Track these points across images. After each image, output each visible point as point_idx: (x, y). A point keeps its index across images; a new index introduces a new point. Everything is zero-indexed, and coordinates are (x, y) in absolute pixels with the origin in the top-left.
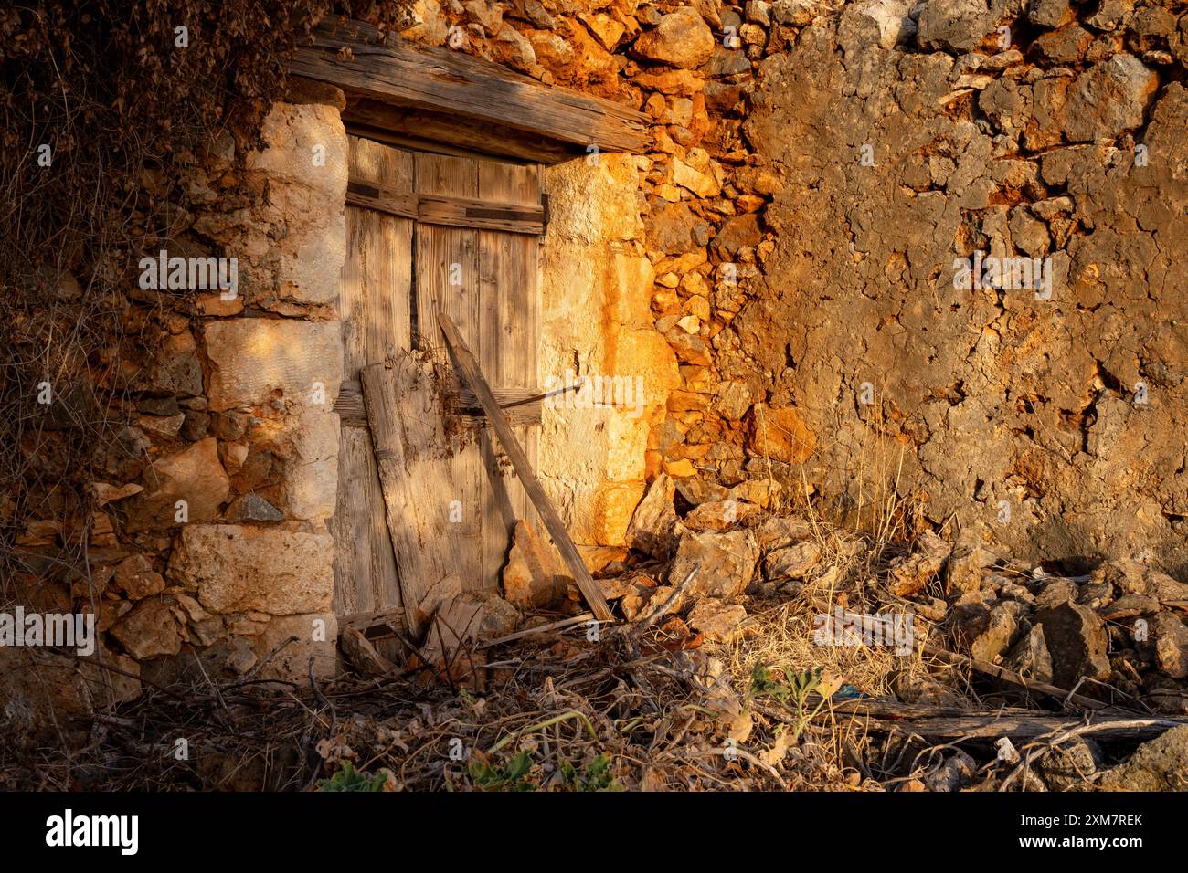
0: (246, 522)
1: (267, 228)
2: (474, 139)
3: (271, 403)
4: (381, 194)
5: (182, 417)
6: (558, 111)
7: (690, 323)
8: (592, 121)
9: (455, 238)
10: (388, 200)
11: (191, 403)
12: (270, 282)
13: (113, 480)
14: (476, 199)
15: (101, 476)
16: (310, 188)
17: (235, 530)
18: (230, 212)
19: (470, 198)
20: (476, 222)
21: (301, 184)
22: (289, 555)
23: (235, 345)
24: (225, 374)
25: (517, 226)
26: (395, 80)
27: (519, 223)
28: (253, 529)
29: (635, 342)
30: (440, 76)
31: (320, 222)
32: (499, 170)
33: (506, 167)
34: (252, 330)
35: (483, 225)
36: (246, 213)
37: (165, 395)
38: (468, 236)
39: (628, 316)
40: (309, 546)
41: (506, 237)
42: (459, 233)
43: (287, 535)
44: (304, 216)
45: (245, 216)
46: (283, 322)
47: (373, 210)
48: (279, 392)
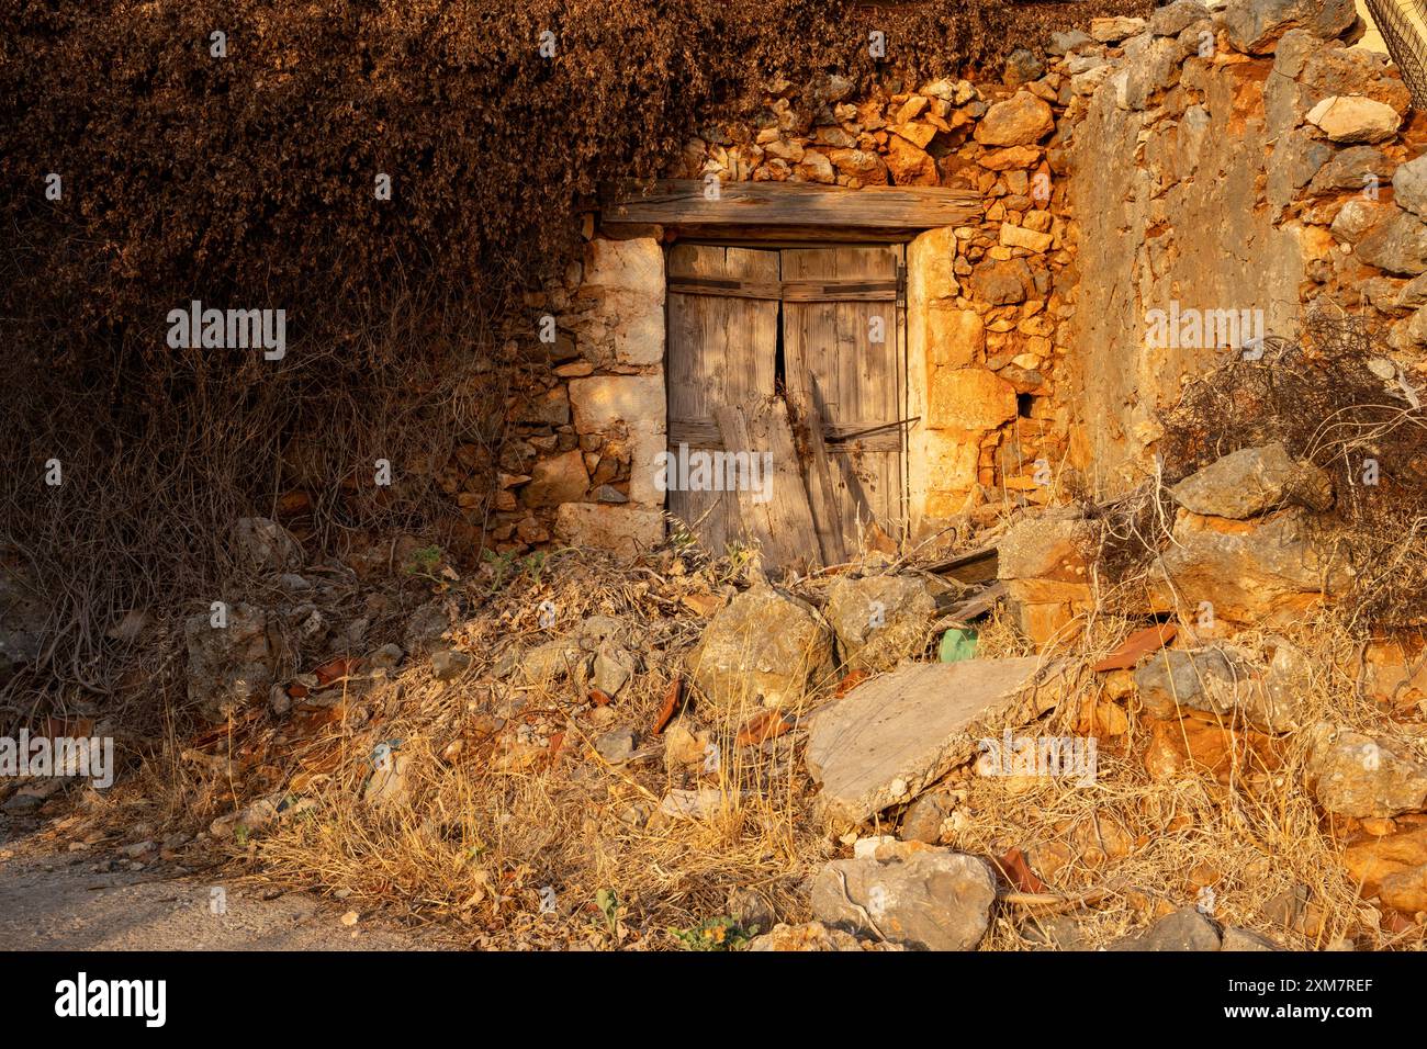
0: (600, 502)
1: (604, 320)
2: (817, 235)
3: (616, 429)
4: (743, 285)
5: (555, 437)
6: (865, 207)
7: (1025, 360)
8: (903, 208)
9: (817, 310)
10: (750, 289)
11: (561, 429)
12: (609, 353)
13: (514, 473)
14: (834, 279)
15: (505, 470)
16: (635, 292)
17: (593, 507)
18: (579, 313)
19: (830, 279)
20: (833, 297)
21: (628, 290)
22: (628, 524)
23: (586, 393)
24: (581, 411)
25: (871, 295)
26: (702, 212)
27: (873, 293)
28: (605, 507)
29: (956, 378)
30: (743, 202)
31: (643, 313)
32: (855, 256)
33: (862, 250)
34: (599, 383)
35: (839, 298)
36: (590, 312)
37: (542, 424)
38: (827, 307)
39: (947, 357)
40: (643, 519)
41: (863, 305)
42: (821, 306)
43: (627, 512)
44: (631, 310)
45: (590, 315)
46: (620, 378)
47: (737, 297)
48: (622, 421)
